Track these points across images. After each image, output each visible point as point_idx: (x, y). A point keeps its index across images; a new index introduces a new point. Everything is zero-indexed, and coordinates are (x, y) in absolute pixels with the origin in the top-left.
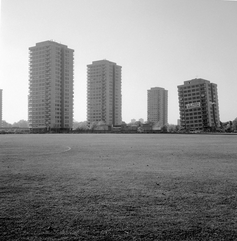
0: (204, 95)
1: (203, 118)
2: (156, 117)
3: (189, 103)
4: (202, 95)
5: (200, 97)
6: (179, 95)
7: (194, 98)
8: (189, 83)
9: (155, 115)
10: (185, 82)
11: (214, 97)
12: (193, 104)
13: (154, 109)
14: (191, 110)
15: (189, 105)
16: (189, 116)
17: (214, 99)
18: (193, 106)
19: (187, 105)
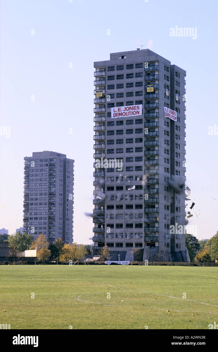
0: (153, 88)
1: (147, 143)
2: (45, 223)
3: (117, 106)
4: (148, 88)
5: (144, 93)
6: (96, 86)
7: (130, 94)
8: (123, 57)
9: (41, 218)
10: (112, 55)
11: (177, 100)
12: (126, 109)
13: (41, 204)
14: (120, 123)
15: (116, 109)
16: (115, 137)
17: (175, 104)
18: (126, 114)
19: (112, 109)
